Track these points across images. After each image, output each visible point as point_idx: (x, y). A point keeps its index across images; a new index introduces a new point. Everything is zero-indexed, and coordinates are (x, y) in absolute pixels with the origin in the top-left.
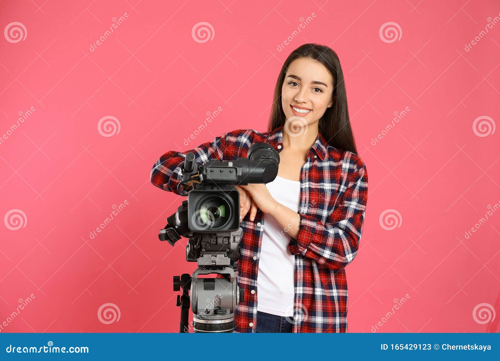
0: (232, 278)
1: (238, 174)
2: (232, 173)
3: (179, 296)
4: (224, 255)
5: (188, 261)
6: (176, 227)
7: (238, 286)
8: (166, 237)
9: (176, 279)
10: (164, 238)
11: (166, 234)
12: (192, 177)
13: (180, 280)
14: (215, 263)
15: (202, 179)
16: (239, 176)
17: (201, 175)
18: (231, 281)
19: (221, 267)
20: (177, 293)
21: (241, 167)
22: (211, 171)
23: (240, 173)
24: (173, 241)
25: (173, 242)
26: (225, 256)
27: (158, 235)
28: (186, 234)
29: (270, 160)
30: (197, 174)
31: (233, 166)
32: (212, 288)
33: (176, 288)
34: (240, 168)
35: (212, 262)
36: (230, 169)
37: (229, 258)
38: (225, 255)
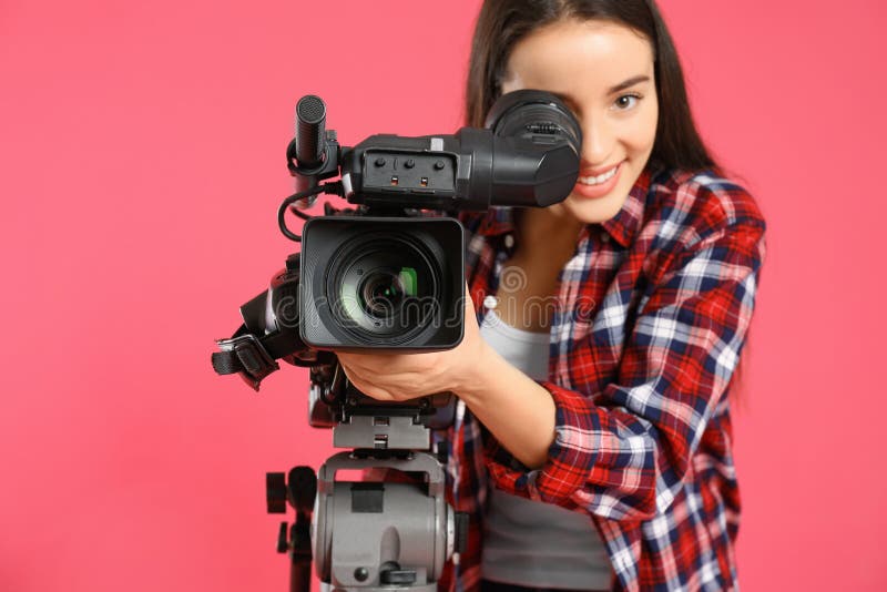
0: (435, 484)
1: (458, 176)
2: (440, 172)
3: (284, 525)
4: (411, 419)
5: (315, 426)
6: (267, 333)
7: (449, 506)
8: (234, 363)
9: (274, 481)
10: (226, 365)
11: (233, 353)
12: (322, 183)
13: (287, 482)
14: (383, 442)
15: (349, 188)
16: (463, 182)
17: (347, 180)
18: (431, 492)
19: (404, 454)
20: (278, 518)
21: (470, 153)
22: (377, 165)
23: (465, 173)
24: (256, 375)
25: (254, 380)
26: (414, 423)
27: (211, 355)
28: (296, 355)
29: (558, 137)
30: (334, 174)
31: (445, 149)
32: (377, 507)
33: (275, 506)
34: (465, 157)
35: (377, 439)
36: (434, 161)
37: (426, 427)
38: (415, 418)
